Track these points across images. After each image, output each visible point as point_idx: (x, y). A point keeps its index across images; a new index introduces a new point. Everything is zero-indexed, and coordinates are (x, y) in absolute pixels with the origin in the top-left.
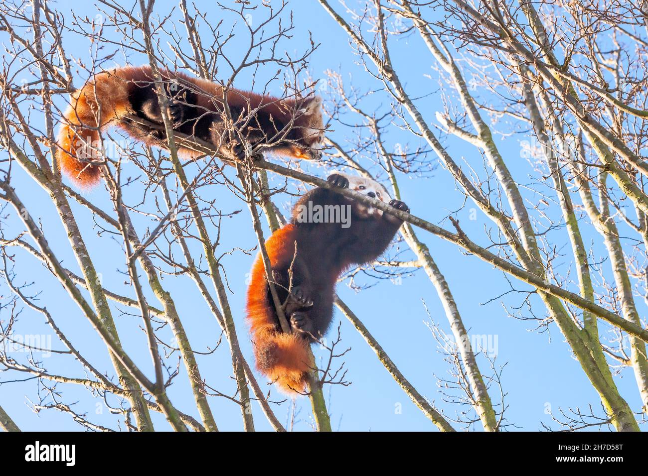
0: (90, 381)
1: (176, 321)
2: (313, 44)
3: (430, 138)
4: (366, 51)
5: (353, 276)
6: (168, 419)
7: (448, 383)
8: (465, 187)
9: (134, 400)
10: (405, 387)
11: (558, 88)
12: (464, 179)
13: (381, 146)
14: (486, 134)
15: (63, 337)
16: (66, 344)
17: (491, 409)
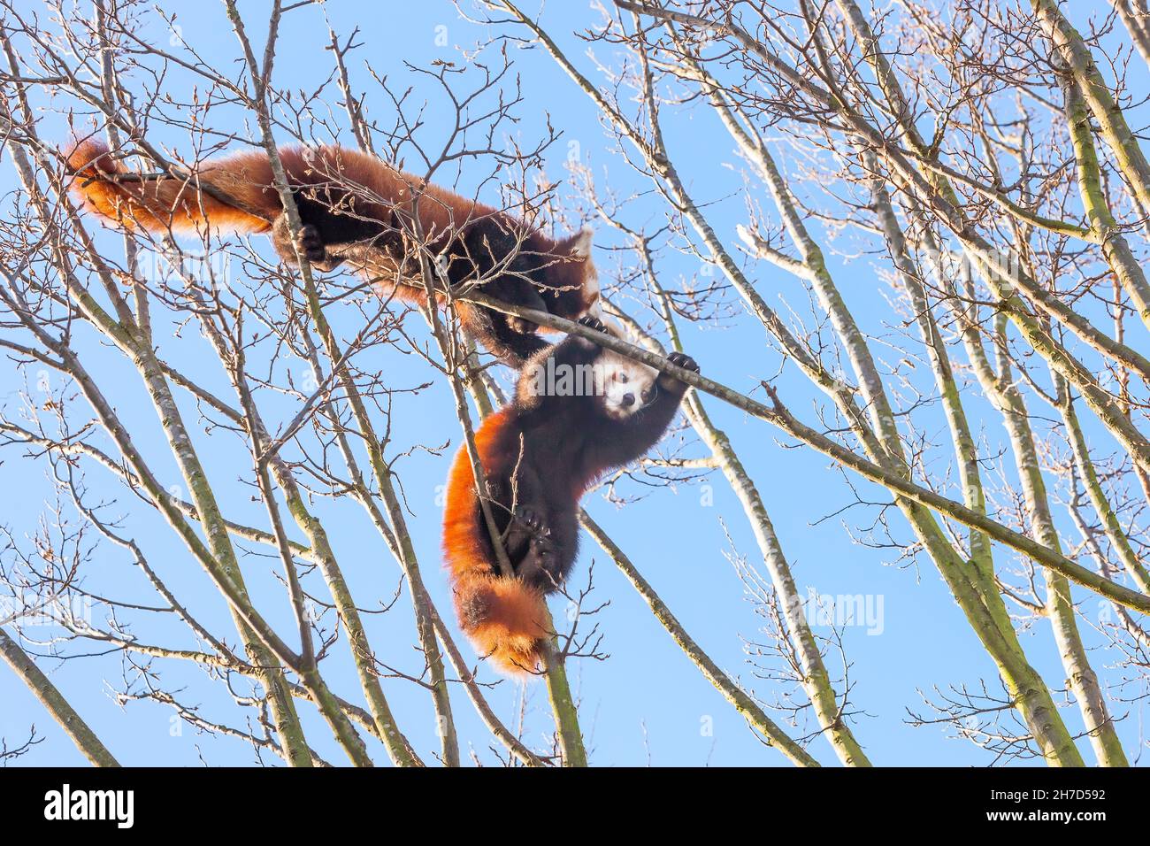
0: (204, 654)
1: (330, 562)
2: (552, 130)
3: (726, 265)
4: (625, 131)
5: (612, 483)
6: (321, 711)
7: (762, 648)
8: (782, 341)
9: (269, 681)
10: (693, 654)
11: (921, 186)
12: (781, 330)
13: (654, 279)
14: (815, 258)
15: (160, 585)
16: (165, 597)
17: (828, 687)
